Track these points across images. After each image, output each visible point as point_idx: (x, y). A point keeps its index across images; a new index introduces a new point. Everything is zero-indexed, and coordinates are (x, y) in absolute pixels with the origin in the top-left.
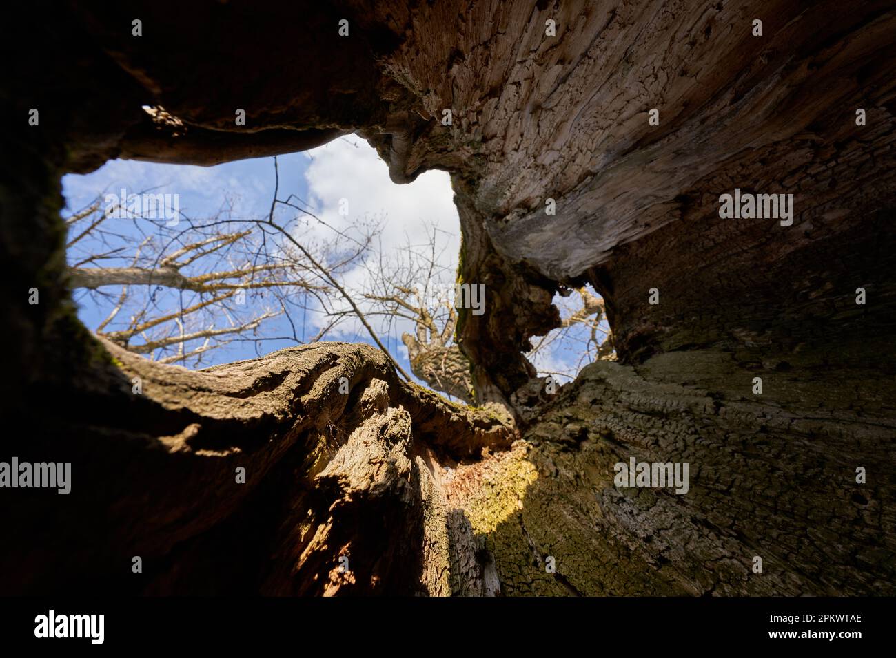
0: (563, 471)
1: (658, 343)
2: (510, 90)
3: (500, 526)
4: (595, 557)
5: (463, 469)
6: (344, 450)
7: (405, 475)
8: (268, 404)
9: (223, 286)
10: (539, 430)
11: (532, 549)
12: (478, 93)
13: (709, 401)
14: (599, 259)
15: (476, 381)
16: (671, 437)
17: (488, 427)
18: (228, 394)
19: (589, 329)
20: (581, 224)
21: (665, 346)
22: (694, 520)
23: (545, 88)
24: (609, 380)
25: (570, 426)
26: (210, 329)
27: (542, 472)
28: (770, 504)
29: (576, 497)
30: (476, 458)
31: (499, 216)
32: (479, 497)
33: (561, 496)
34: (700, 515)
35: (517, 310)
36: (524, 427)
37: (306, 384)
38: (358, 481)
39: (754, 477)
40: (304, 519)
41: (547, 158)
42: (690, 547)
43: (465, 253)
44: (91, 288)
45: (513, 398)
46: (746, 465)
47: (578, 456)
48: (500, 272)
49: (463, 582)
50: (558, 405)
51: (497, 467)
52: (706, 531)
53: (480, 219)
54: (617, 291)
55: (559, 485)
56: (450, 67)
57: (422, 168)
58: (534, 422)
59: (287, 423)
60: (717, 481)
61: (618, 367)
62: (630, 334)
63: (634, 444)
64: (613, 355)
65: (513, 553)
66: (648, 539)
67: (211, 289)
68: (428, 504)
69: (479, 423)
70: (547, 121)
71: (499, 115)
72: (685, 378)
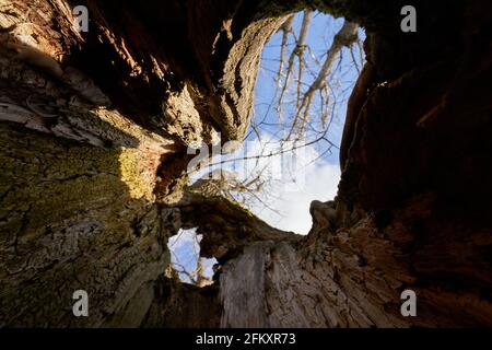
0: (125, 211)
1: (160, 302)
2: (334, 288)
3: (119, 163)
4: (74, 199)
5: (157, 163)
6: (192, 104)
7: (166, 127)
8: (228, 78)
9: (303, 105)
10: (154, 212)
11: (99, 172)
12: (339, 267)
13: (110, 311)
14: (222, 294)
15: (197, 196)
16: (106, 277)
17: (170, 188)
18: (240, 62)
19: (190, 273)
20: (245, 294)
21: (155, 305)
22: (56, 261)
23: (327, 309)
24: (156, 263)
25: (146, 229)
26: (287, 91)
27: (132, 200)
28: (34, 309)
29: (109, 210)
30: (159, 173)
31: (272, 251)
32: (140, 162)
33: (114, 202)
34: (56, 266)
35: (220, 236)
36: (161, 206)
37: (230, 102)
38: (173, 100)
39: (55, 310)
40: (171, 69)
41: (290, 293)
42: (45, 251)
43: (263, 224)
44: (328, 52)
45: (178, 210)
46: (64, 310)
47: (128, 224)
48: (244, 237)
49: (103, 128)
50: (160, 230)
51: (148, 180)
52: (47, 264)
53: (276, 241)
54: (199, 296)
55: (120, 205)
56: (359, 256)
57: (314, 220)
58: (159, 213)
59: (216, 83)
60: (67, 287)
61: (160, 272)
62: (173, 290)
63: (116, 255)
64: (168, 275)
65: (102, 162)
66: (64, 231)
67: (304, 99)
68: (148, 134)
69: (174, 184)
70: (309, 303)
71: (324, 275)
72: (131, 306)
